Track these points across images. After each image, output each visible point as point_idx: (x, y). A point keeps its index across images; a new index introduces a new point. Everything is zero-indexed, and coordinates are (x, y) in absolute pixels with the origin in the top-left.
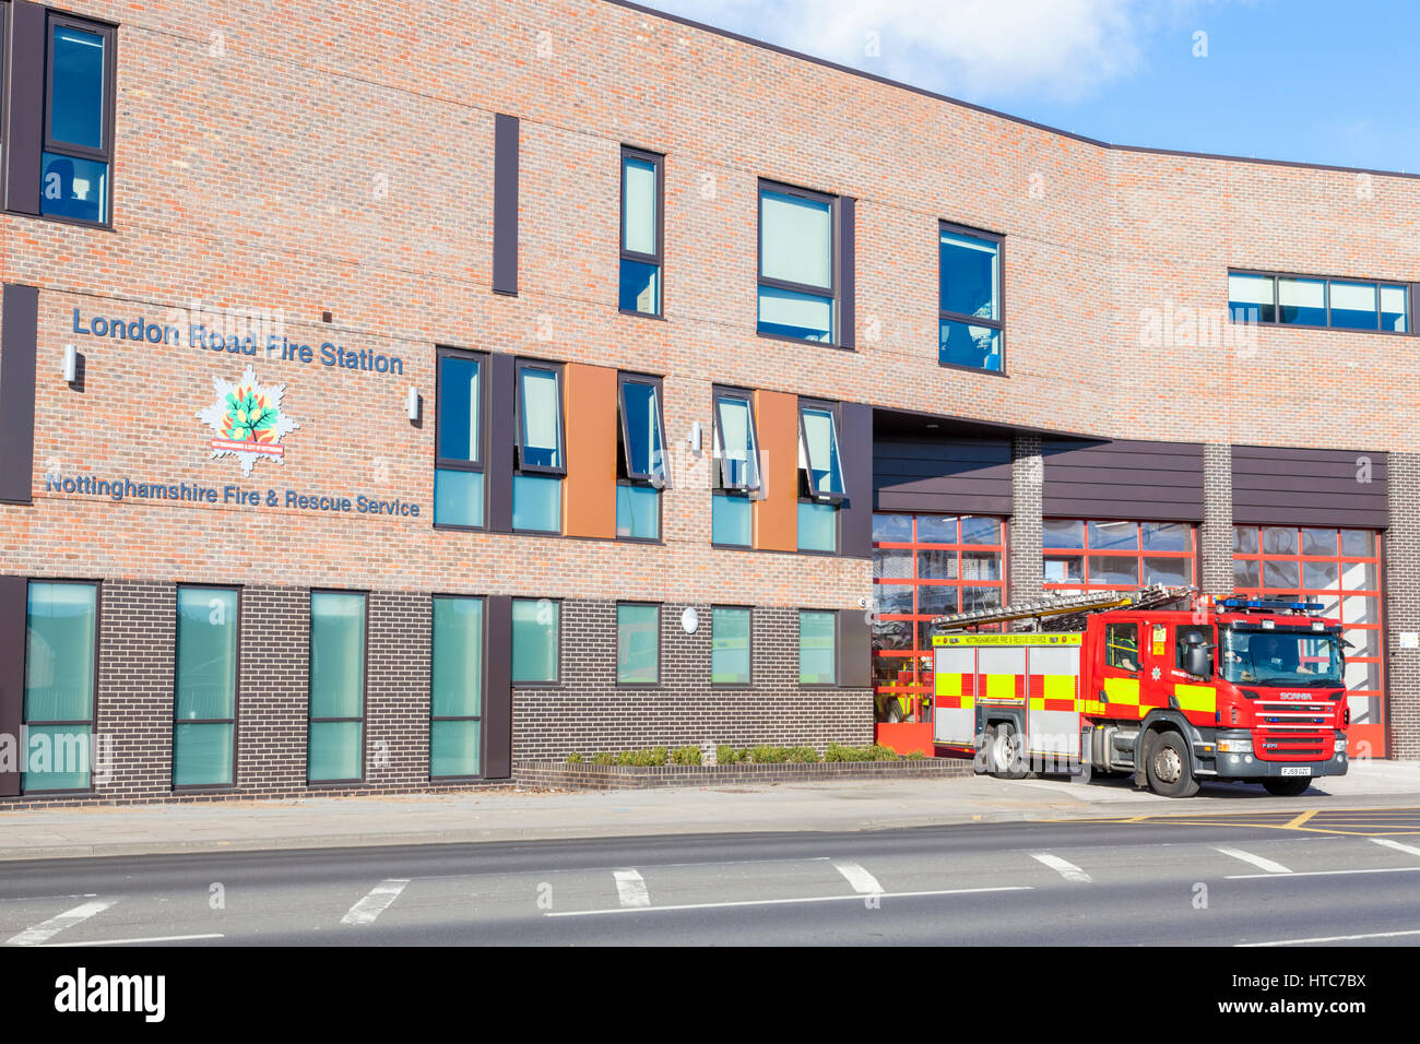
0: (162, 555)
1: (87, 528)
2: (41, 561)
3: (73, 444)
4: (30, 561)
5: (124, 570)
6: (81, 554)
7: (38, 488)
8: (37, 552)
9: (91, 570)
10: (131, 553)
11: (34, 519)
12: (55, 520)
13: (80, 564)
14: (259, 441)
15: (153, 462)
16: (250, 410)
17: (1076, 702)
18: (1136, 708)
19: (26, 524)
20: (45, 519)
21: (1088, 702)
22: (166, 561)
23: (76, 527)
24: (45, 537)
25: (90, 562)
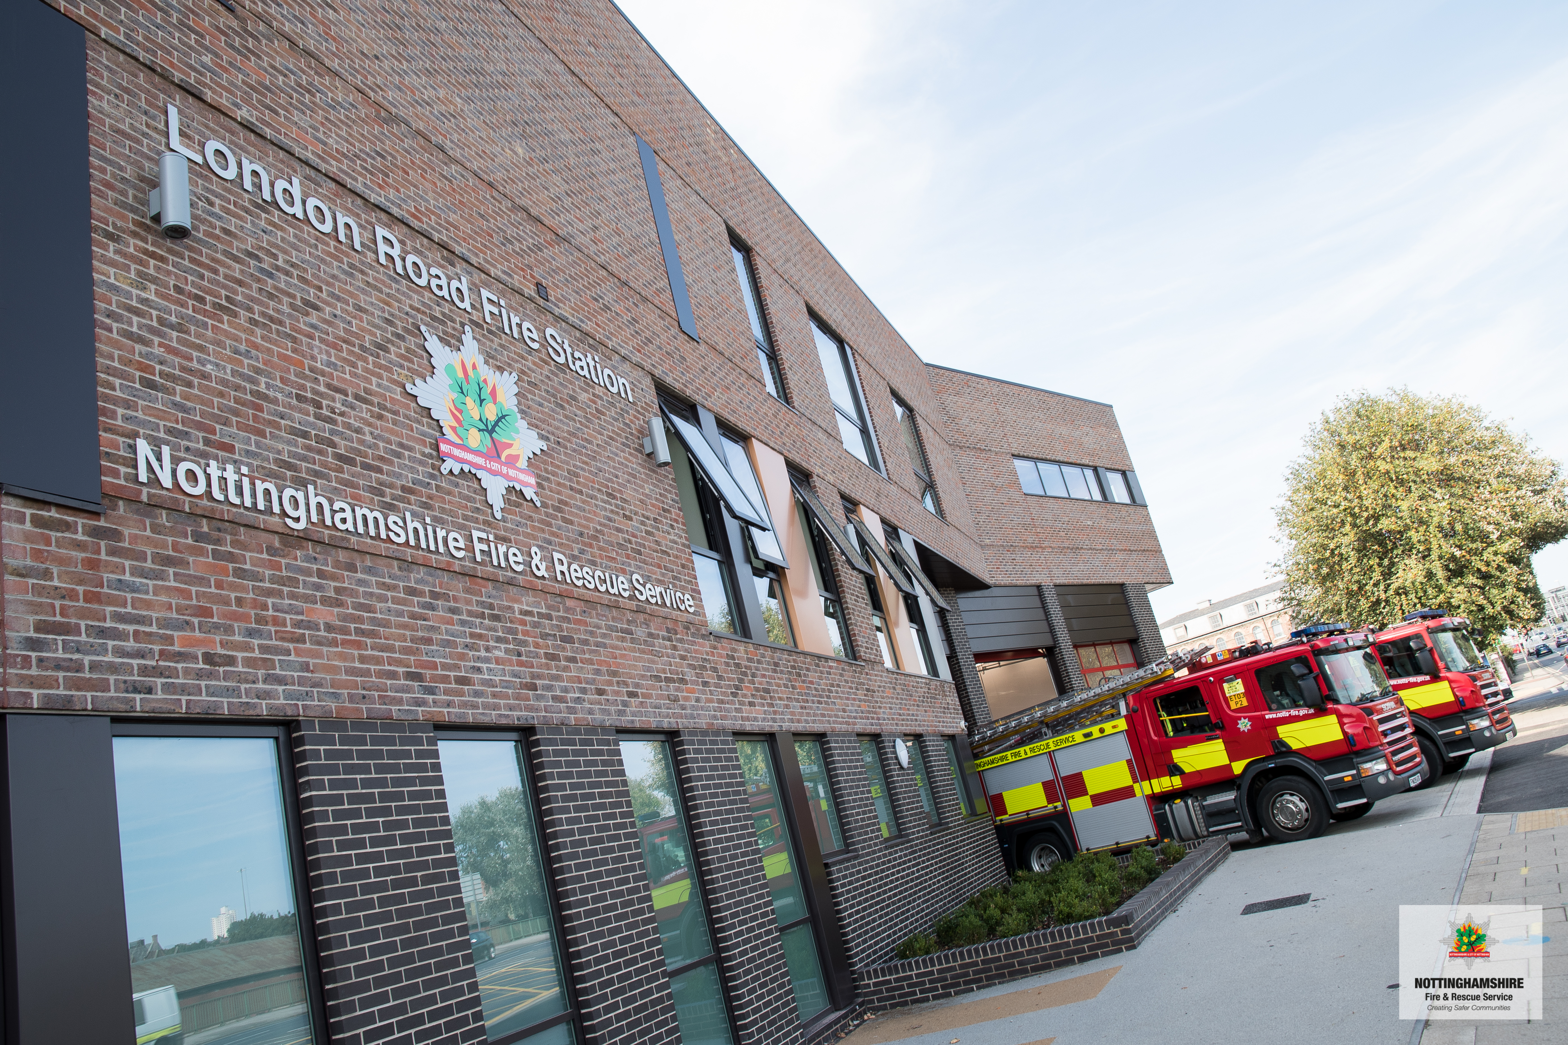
0: (399, 662)
1: (245, 589)
2: (144, 671)
3: (190, 385)
4: (113, 668)
5: (336, 696)
6: (240, 655)
7: (116, 474)
8: (131, 644)
9: (267, 695)
10: (343, 657)
11: (112, 552)
12: (169, 561)
13: (241, 678)
14: (503, 459)
15: (351, 462)
16: (482, 401)
17: (1136, 786)
18: (1228, 768)
19: (93, 564)
20: (142, 557)
21: (1154, 782)
22: (410, 676)
23: (219, 586)
24: (148, 605)
25: (261, 673)
